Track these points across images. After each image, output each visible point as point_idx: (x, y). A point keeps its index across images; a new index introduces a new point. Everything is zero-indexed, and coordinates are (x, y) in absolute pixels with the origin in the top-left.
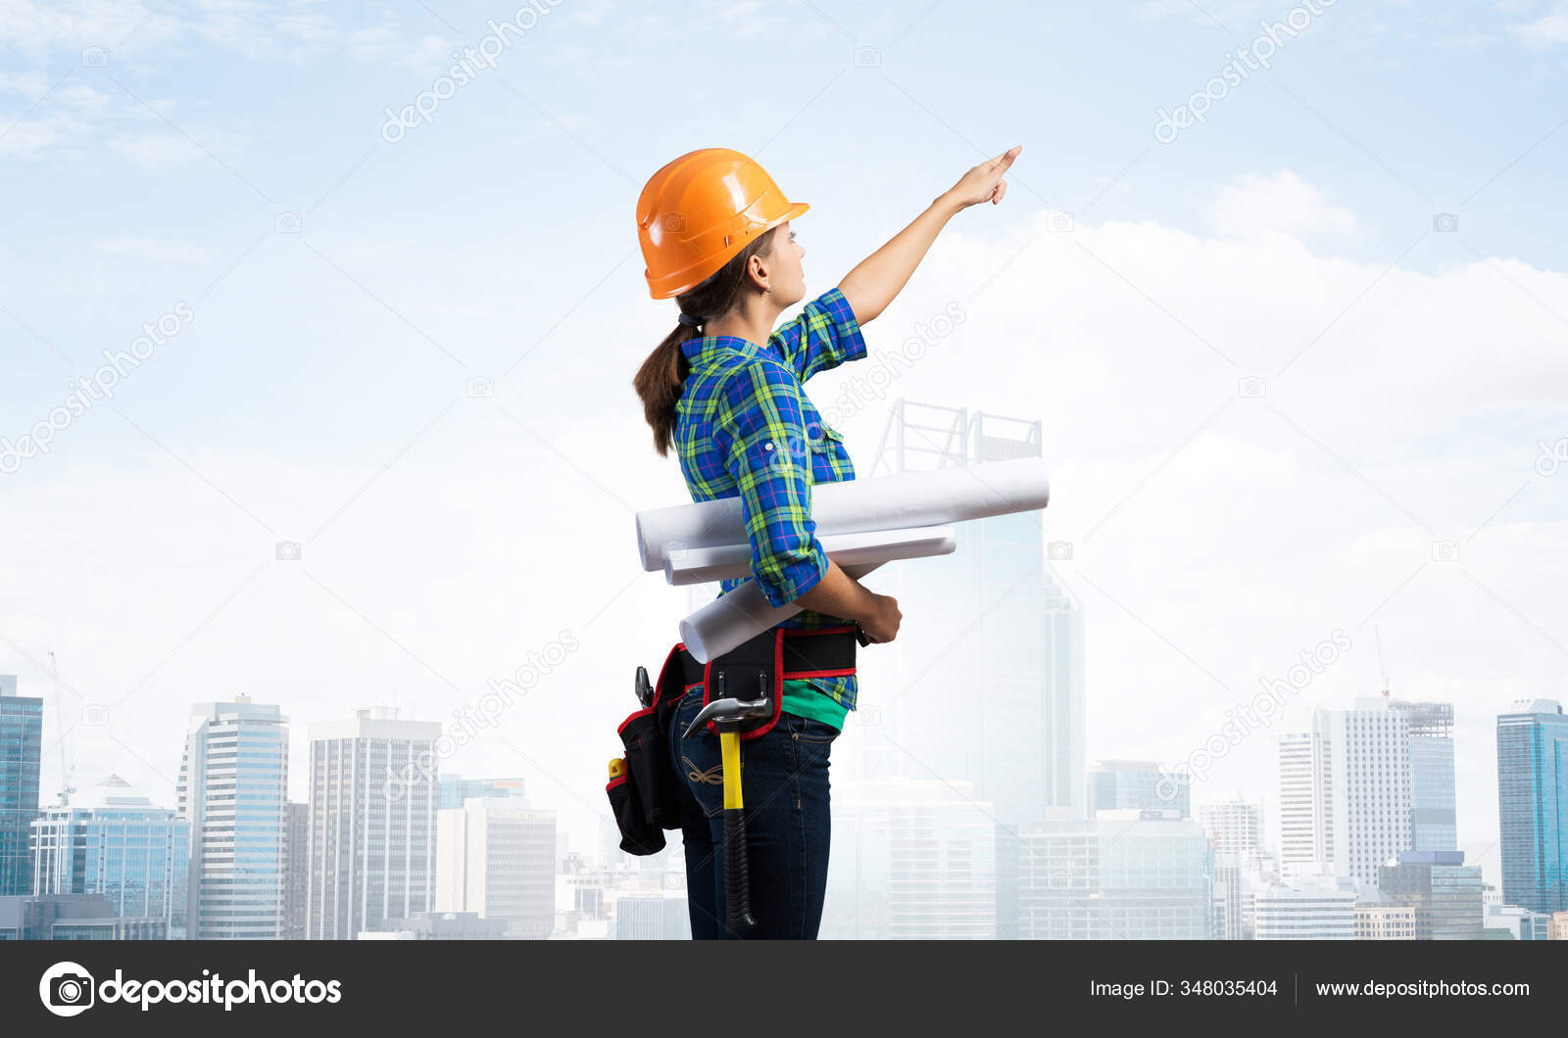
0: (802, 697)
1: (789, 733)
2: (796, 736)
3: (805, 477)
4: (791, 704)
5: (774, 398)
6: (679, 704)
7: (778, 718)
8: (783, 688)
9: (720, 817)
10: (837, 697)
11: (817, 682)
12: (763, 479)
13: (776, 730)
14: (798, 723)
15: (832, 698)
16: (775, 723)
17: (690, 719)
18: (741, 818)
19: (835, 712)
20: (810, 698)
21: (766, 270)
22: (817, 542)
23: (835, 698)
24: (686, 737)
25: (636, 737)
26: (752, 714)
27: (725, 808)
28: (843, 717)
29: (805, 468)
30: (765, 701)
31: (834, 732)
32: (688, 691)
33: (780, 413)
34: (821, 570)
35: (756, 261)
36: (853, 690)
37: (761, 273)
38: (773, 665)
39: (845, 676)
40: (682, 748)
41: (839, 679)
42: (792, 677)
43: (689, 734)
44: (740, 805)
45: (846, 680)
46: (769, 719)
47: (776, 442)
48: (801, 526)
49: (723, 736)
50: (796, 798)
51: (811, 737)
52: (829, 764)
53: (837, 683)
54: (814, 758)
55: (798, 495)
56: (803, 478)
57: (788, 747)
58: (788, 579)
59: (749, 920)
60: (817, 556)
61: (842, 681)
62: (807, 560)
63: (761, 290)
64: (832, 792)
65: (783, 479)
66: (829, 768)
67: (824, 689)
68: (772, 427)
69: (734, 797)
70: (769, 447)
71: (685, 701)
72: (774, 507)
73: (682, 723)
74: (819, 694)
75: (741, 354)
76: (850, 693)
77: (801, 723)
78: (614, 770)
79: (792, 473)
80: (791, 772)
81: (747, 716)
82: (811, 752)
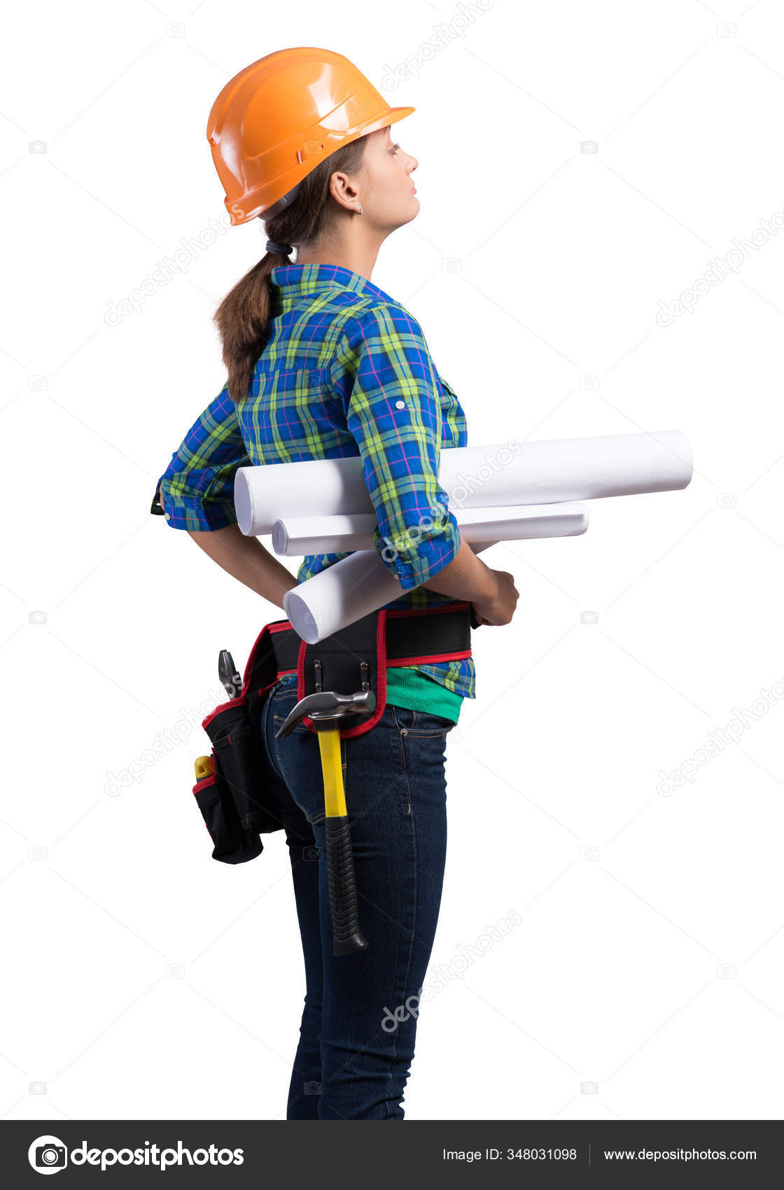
0: (410, 686)
1: (396, 729)
2: (405, 731)
3: (436, 442)
4: (398, 695)
5: (404, 349)
6: (271, 694)
7: (382, 712)
8: (387, 677)
9: (321, 824)
10: (450, 684)
11: (426, 669)
12: (393, 442)
13: (381, 724)
14: (406, 716)
15: (444, 687)
16: (379, 717)
17: (284, 714)
18: (345, 828)
19: (448, 702)
20: (419, 687)
21: (355, 188)
22: (451, 515)
23: (447, 685)
24: (280, 736)
25: (224, 733)
26: (353, 709)
27: (327, 816)
28: (458, 706)
29: (436, 432)
30: (366, 695)
31: (449, 724)
32: (281, 679)
33: (411, 367)
34: (455, 547)
35: (340, 178)
36: (469, 675)
37: (350, 192)
38: (376, 653)
39: (460, 660)
40: (276, 745)
41: (452, 665)
42: (398, 664)
43: (282, 733)
44: (343, 812)
45: (459, 665)
46: (374, 714)
47: (408, 400)
48: (434, 496)
49: (321, 736)
50: (406, 803)
51: (422, 731)
52: (445, 759)
53: (449, 670)
54: (425, 755)
55: (430, 462)
56: (433, 442)
57: (396, 745)
58: (421, 557)
59: (359, 942)
60: (453, 531)
61: (455, 667)
62: (443, 535)
63: (351, 213)
64: (448, 790)
65: (416, 443)
66: (445, 764)
67: (434, 677)
68: (403, 382)
69: (336, 803)
70: (400, 405)
71: (277, 690)
72: (408, 474)
73: (276, 717)
74: (429, 683)
75: (349, 290)
76: (466, 679)
77: (408, 717)
78: (201, 769)
79: (424, 436)
80: (399, 772)
81: (347, 711)
82: (423, 749)
